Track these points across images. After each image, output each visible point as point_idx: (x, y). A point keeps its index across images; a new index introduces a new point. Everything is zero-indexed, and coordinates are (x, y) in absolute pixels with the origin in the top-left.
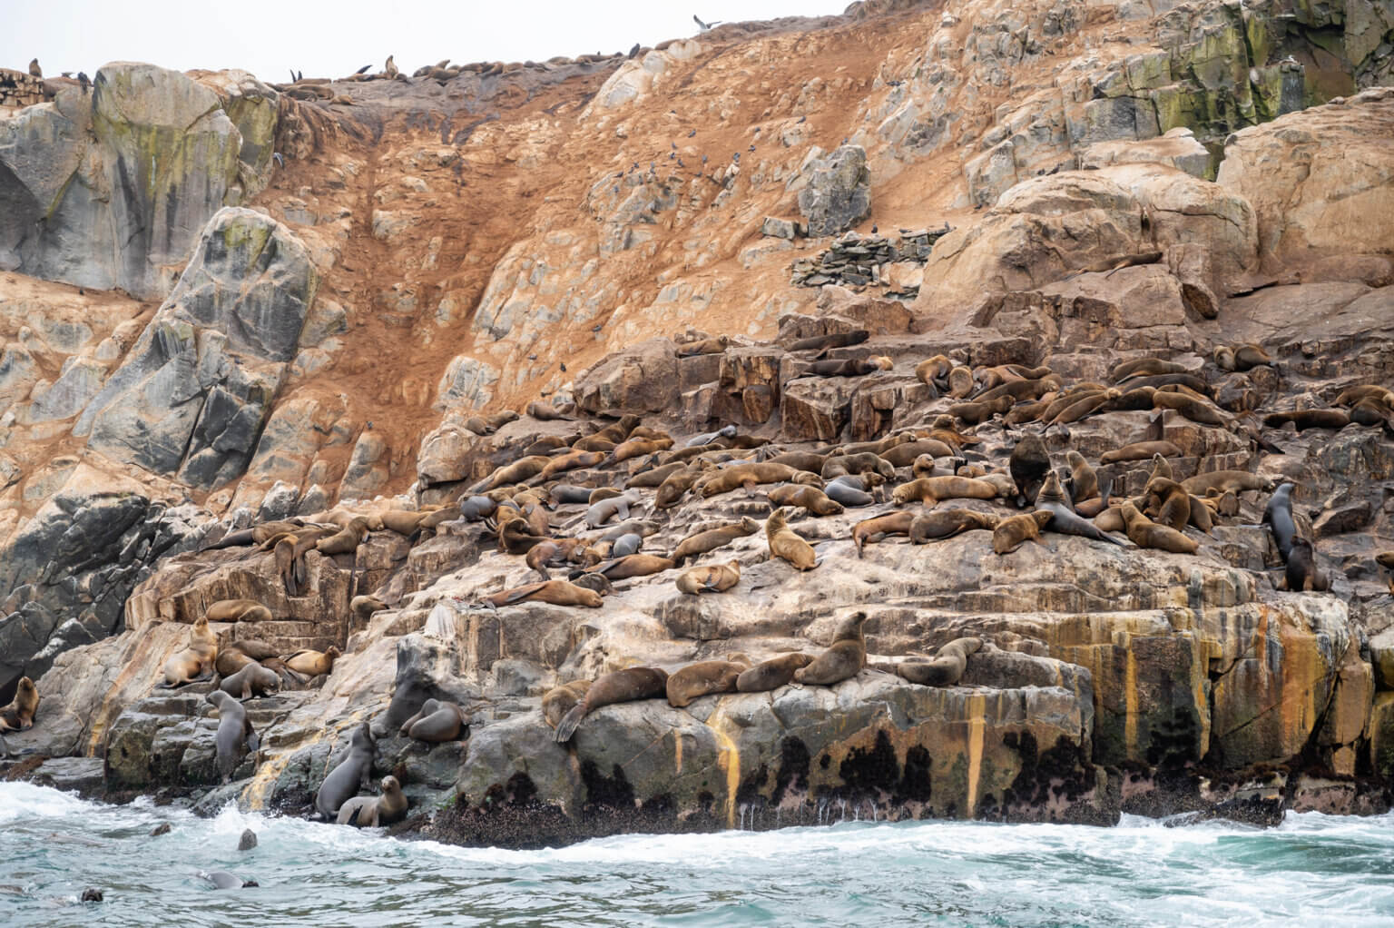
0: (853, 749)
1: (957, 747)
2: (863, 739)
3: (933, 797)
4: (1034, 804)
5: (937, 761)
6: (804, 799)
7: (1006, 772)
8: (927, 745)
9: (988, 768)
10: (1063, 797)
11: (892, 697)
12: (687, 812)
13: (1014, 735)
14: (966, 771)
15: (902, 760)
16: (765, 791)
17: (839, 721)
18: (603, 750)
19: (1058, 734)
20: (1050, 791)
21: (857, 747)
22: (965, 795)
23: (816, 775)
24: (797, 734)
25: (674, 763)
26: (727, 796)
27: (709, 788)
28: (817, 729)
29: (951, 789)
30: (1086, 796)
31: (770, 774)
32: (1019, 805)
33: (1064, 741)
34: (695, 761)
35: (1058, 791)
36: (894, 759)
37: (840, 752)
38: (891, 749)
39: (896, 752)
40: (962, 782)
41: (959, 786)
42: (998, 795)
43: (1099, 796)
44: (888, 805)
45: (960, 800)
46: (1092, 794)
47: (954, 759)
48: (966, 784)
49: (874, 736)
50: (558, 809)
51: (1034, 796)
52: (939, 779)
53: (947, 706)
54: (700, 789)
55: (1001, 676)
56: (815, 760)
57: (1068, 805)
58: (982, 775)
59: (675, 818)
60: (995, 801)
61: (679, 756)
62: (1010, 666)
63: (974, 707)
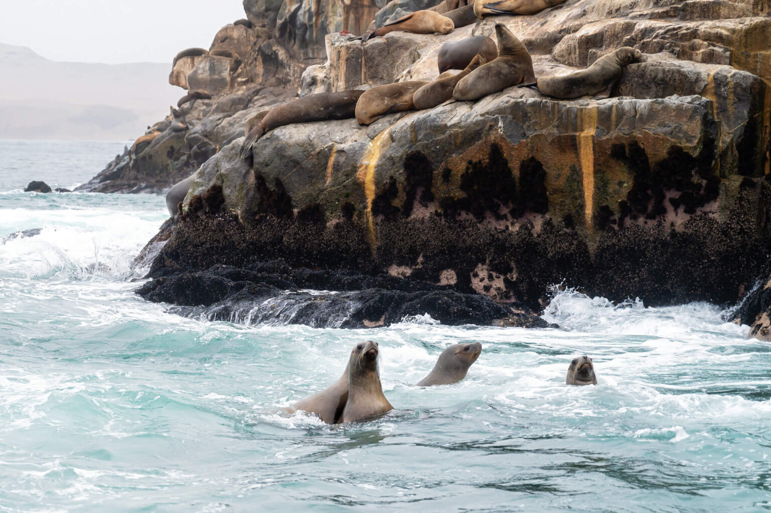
0: (470, 162)
1: (568, 159)
2: (477, 152)
3: (551, 209)
4: (651, 217)
5: (552, 172)
6: (433, 210)
7: (620, 184)
8: (540, 157)
9: (602, 179)
10: (681, 210)
11: (508, 111)
12: (334, 221)
13: (622, 147)
14: (580, 182)
15: (516, 173)
16: (397, 203)
17: (456, 135)
18: (267, 165)
19: (669, 145)
20: (667, 204)
21: (475, 160)
22: (582, 207)
23: (440, 188)
24: (420, 149)
25: (324, 176)
26: (365, 207)
27: (351, 200)
28: (437, 143)
29: (568, 202)
30: (707, 208)
31: (400, 187)
32: (635, 218)
33: (677, 153)
34: (340, 174)
35: (676, 204)
36: (509, 172)
37: (459, 163)
38: (506, 162)
39: (510, 165)
40: (577, 193)
41: (575, 198)
42: (614, 207)
43: (723, 209)
44: (509, 216)
45: (577, 212)
46: (715, 206)
47: (567, 171)
48: (582, 196)
49: (487, 150)
50: (236, 217)
51: (650, 208)
52: (555, 191)
53: (560, 118)
54: (343, 200)
55: (653, 85)
56: (438, 171)
57: (687, 217)
58: (597, 187)
59: (325, 227)
60: (612, 214)
61: (330, 170)
62: (660, 75)
63: (587, 119)
